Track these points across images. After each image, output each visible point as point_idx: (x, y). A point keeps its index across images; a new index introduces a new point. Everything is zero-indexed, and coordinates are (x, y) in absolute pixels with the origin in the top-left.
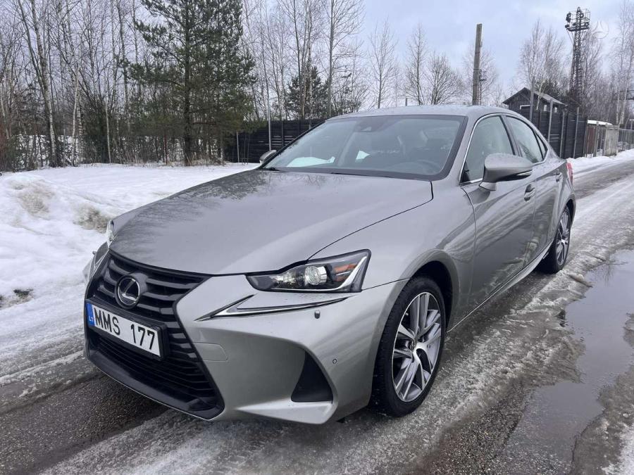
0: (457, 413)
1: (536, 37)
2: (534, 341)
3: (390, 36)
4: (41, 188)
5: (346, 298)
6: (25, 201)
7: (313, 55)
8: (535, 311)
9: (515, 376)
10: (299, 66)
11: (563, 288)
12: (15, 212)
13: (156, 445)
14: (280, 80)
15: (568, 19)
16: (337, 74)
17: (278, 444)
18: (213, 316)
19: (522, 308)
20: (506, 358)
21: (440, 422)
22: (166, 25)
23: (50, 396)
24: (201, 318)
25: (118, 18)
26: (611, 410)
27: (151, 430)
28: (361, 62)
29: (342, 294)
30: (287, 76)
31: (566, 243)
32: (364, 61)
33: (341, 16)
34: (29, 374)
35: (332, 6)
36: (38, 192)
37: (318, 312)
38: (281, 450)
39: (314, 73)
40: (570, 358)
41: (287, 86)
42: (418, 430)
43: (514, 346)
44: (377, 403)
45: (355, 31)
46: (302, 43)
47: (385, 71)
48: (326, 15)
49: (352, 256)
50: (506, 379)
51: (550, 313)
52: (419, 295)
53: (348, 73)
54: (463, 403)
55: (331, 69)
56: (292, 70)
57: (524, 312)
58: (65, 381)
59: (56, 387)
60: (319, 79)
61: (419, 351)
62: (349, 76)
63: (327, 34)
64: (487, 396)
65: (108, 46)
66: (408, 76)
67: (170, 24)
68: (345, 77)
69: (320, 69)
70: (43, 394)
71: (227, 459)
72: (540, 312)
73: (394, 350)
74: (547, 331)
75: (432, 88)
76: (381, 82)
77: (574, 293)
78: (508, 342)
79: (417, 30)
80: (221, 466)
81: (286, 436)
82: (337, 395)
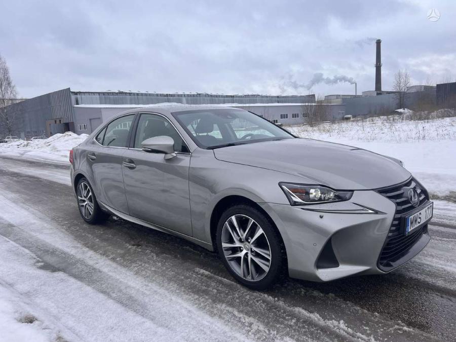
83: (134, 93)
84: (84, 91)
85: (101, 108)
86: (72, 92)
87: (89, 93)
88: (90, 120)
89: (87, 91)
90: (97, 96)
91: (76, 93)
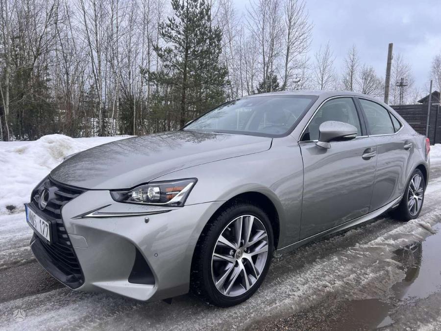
0: (270, 311)
2: (362, 267)
3: (330, 53)
4: (65, 143)
5: (171, 210)
6: (53, 151)
7: (274, 67)
8: (376, 246)
9: (332, 290)
10: (264, 75)
11: (409, 232)
12: (45, 157)
13: (49, 305)
14: (250, 84)
16: (290, 81)
17: (128, 315)
18: (83, 216)
19: (366, 243)
20: (331, 276)
21: (252, 315)
22: (173, 48)
23: (9, 268)
24: (76, 217)
25: (147, 44)
26: (398, 324)
27: (52, 296)
28: (308, 72)
29: (168, 208)
30: (255, 81)
31: (419, 199)
32: (310, 71)
33: (295, 41)
34: (4, 254)
35: (289, 35)
36: (61, 145)
37: (147, 218)
38: (126, 320)
39: (275, 79)
40: (386, 282)
41: (256, 88)
42: (233, 319)
43: (343, 269)
44: (199, 293)
45: (305, 51)
46: (267, 59)
47: (325, 78)
48: (284, 41)
49: (181, 182)
50: (324, 292)
51: (388, 249)
52: (242, 217)
53: (298, 79)
54: (278, 304)
55: (286, 76)
56: (259, 77)
57: (366, 246)
58: (22, 260)
59: (15, 263)
60: (278, 84)
61: (245, 260)
62: (299, 81)
63: (284, 53)
64: (302, 302)
65: (139, 62)
66: (344, 82)
67: (176, 47)
68: (296, 82)
69: (279, 77)
70: (5, 266)
71: (87, 320)
72: (380, 248)
73: (214, 254)
74: (378, 261)
75: (362, 90)
76: (322, 85)
77: (417, 237)
78: (340, 265)
79: (352, 50)
80: (81, 324)
81: (136, 310)
82: (158, 280)
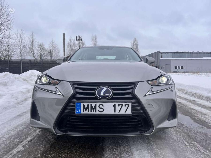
1: (70, 41)
15: (77, 38)
18: (146, 95)
45: (9, 30)
53: (8, 45)
66: (29, 49)
83: (190, 52)
84: (166, 52)
85: (171, 60)
86: (160, 53)
87: (168, 53)
88: (166, 65)
89: (167, 52)
90: (171, 54)
91: (162, 53)
